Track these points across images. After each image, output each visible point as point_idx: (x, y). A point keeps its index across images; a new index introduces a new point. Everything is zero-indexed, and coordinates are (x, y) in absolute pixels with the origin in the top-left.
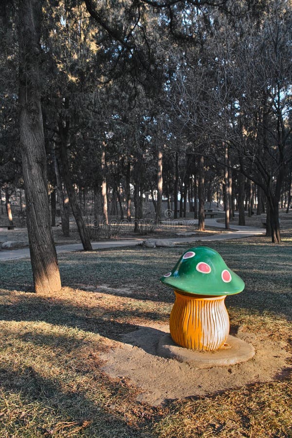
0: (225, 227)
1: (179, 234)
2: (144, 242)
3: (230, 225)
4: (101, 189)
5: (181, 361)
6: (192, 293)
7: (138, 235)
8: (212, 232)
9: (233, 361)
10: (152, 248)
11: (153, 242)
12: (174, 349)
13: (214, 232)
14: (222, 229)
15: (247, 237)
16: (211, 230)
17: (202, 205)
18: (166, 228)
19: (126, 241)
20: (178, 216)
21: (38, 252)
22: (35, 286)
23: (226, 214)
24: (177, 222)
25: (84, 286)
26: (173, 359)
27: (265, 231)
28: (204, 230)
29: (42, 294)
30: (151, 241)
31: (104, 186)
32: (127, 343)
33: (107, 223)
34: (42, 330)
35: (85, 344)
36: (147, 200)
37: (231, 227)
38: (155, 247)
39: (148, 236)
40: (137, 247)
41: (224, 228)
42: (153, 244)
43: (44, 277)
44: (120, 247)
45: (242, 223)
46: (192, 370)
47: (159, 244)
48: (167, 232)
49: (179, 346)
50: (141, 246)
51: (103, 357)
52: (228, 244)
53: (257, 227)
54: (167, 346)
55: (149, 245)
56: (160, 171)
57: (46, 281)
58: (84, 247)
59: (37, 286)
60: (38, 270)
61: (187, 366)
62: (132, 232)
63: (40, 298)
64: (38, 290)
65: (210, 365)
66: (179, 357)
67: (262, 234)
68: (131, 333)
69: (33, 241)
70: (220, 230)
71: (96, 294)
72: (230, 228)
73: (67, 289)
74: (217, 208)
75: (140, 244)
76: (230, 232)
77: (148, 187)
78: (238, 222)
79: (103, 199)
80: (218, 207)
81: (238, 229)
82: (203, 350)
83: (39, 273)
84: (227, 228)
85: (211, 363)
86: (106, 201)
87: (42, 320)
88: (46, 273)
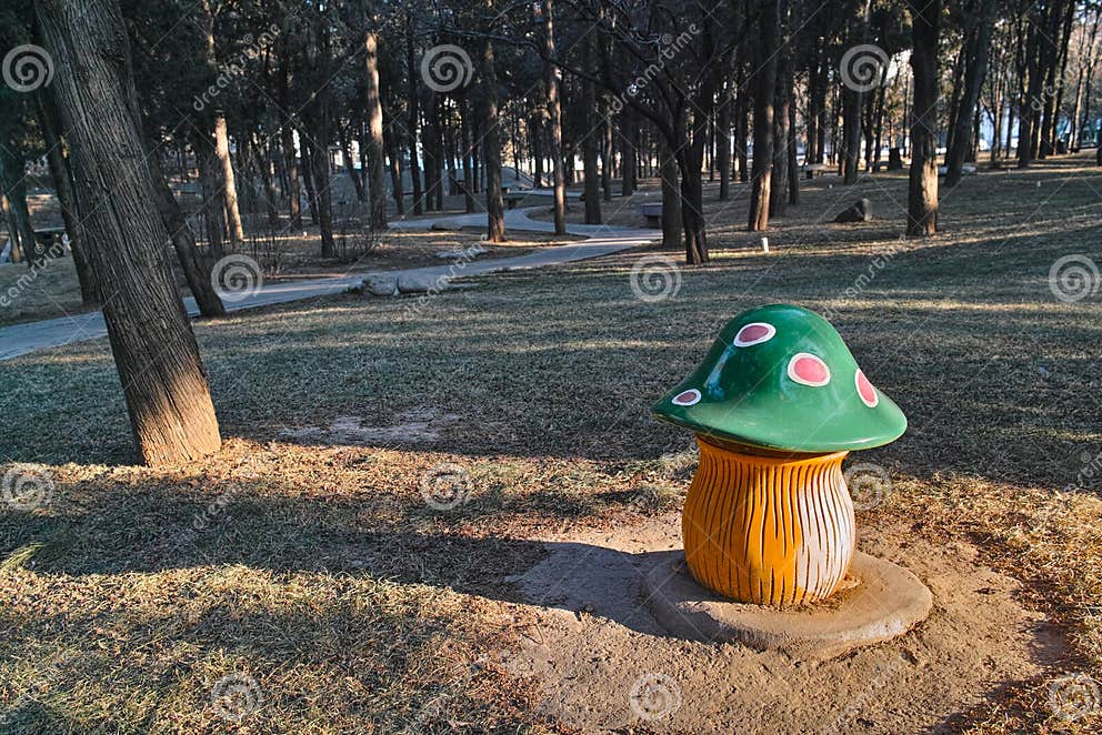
0: (554, 230)
1: (443, 255)
2: (366, 282)
3: (567, 225)
4: (215, 141)
5: (759, 646)
6: (792, 449)
7: (333, 264)
8: (524, 244)
9: (899, 627)
10: (389, 296)
11: (390, 280)
12: (720, 610)
13: (530, 244)
14: (548, 236)
15: (615, 253)
16: (522, 241)
17: (495, 176)
18: (405, 241)
19: (306, 282)
20: (424, 207)
21: (142, 343)
22: (140, 448)
23: (555, 196)
24: (428, 223)
25: (287, 431)
26: (731, 643)
27: (659, 235)
28: (503, 241)
29: (172, 469)
30: (385, 280)
31: (221, 134)
32: (552, 606)
33: (242, 236)
34: (256, 596)
35: (430, 629)
36: (333, 169)
37: (569, 228)
38: (396, 292)
39: (362, 266)
40: (349, 297)
41: (550, 234)
42: (390, 286)
43: (170, 416)
44: (302, 301)
45: (593, 217)
46: (803, 667)
47: (406, 285)
48: (411, 253)
49: (732, 600)
50: (356, 295)
51: (516, 668)
52: (580, 273)
53: (632, 226)
54: (692, 604)
55: (379, 288)
56: (373, 87)
57: (176, 429)
58: (201, 309)
59: (147, 444)
60: (147, 398)
61: (783, 658)
62: (316, 256)
63: (167, 481)
64: (150, 455)
65: (847, 647)
66: (751, 635)
67: (649, 242)
68: (536, 568)
69: (121, 311)
70: (543, 238)
71: (337, 451)
72: (567, 231)
73: (240, 444)
74: (515, 183)
75: (356, 288)
76: (571, 244)
77: (332, 134)
78: (582, 216)
79: (224, 171)
80: (517, 178)
81: (586, 234)
82: (805, 602)
83: (152, 407)
84: (560, 233)
85: (848, 640)
86: (230, 172)
87: (233, 562)
88: (173, 404)
